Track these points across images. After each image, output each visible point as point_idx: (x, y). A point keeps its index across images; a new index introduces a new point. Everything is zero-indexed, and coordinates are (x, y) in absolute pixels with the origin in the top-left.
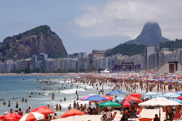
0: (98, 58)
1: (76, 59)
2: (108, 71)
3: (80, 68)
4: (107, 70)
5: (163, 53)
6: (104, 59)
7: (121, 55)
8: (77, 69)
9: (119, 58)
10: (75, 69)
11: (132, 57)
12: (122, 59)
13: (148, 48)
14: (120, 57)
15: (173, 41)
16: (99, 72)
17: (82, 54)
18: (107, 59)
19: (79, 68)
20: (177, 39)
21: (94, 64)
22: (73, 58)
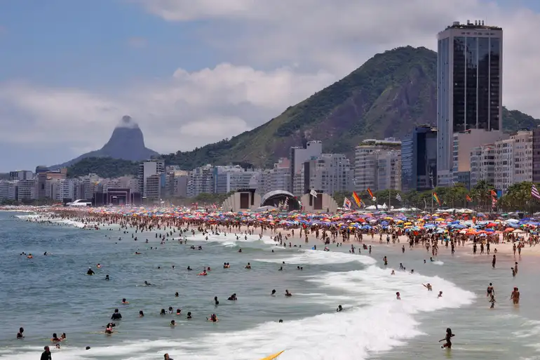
0: (55, 180)
1: (16, 182)
2: (85, 204)
3: (23, 196)
4: (79, 202)
5: (173, 174)
6: (66, 183)
7: (96, 176)
8: (17, 198)
9: (92, 181)
10: (14, 199)
11: (115, 180)
12: (98, 182)
13: (146, 165)
14: (95, 180)
15: (173, 154)
16: (65, 205)
17: (25, 172)
18: (71, 183)
19: (21, 197)
20: (179, 152)
21: (47, 191)
22: (10, 180)
